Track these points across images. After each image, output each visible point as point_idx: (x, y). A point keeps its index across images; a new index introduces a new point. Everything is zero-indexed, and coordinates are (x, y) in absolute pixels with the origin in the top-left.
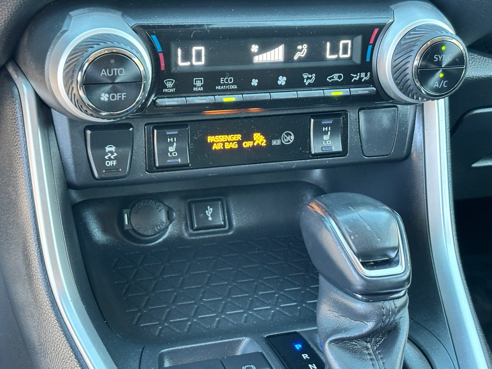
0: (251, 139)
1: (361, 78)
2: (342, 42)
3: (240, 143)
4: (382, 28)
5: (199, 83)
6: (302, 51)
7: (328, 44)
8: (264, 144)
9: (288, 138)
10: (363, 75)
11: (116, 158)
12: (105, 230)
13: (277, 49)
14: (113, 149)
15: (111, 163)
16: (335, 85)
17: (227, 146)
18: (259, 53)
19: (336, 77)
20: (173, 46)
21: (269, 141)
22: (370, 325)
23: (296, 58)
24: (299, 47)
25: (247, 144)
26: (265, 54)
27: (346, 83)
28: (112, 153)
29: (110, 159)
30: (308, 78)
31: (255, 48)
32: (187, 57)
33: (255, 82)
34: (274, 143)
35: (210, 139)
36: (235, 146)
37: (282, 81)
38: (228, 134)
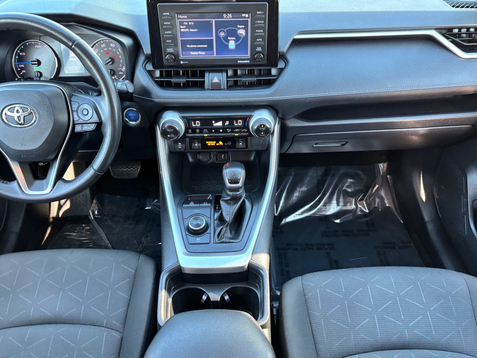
0: (219, 143)
1: (244, 131)
2: (239, 121)
3: (215, 144)
4: (250, 117)
5: (198, 131)
6: (227, 123)
7: (235, 121)
8: (222, 144)
9: (229, 143)
10: (245, 130)
11: (181, 146)
12: (193, 158)
13: (220, 122)
14: (180, 144)
15: (180, 147)
16: (236, 132)
17: (212, 144)
18: (215, 123)
19: (237, 130)
20: (190, 121)
21: (224, 144)
22: (229, 198)
23: (225, 124)
24: (226, 122)
25: (217, 144)
26: (216, 123)
27: (240, 132)
28: (180, 145)
29: (180, 146)
30: (229, 130)
31: (213, 122)
32: (195, 124)
33: (213, 131)
34: (225, 144)
35: (207, 142)
36: (214, 145)
37: (221, 131)
38: (212, 141)
